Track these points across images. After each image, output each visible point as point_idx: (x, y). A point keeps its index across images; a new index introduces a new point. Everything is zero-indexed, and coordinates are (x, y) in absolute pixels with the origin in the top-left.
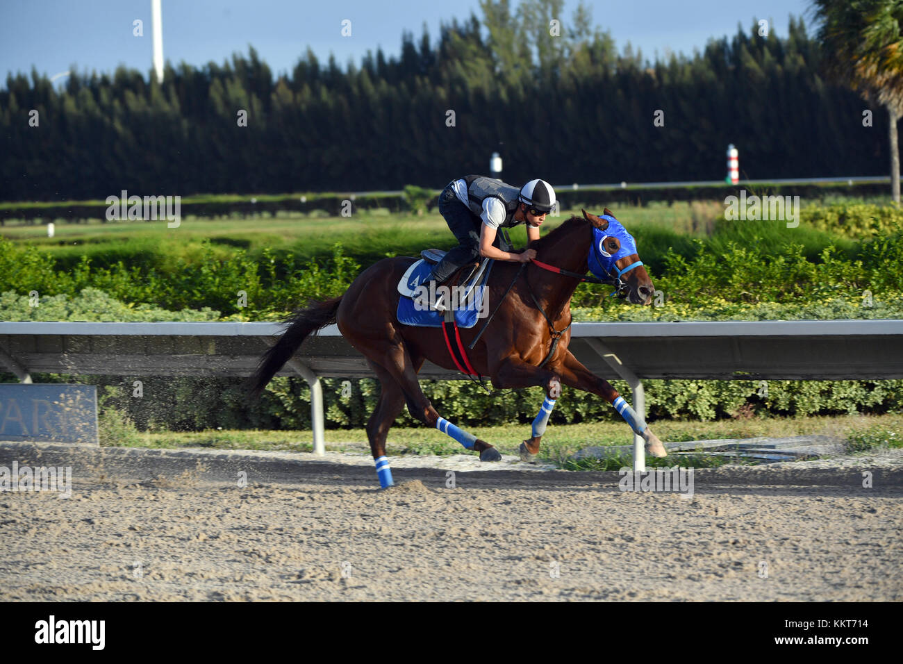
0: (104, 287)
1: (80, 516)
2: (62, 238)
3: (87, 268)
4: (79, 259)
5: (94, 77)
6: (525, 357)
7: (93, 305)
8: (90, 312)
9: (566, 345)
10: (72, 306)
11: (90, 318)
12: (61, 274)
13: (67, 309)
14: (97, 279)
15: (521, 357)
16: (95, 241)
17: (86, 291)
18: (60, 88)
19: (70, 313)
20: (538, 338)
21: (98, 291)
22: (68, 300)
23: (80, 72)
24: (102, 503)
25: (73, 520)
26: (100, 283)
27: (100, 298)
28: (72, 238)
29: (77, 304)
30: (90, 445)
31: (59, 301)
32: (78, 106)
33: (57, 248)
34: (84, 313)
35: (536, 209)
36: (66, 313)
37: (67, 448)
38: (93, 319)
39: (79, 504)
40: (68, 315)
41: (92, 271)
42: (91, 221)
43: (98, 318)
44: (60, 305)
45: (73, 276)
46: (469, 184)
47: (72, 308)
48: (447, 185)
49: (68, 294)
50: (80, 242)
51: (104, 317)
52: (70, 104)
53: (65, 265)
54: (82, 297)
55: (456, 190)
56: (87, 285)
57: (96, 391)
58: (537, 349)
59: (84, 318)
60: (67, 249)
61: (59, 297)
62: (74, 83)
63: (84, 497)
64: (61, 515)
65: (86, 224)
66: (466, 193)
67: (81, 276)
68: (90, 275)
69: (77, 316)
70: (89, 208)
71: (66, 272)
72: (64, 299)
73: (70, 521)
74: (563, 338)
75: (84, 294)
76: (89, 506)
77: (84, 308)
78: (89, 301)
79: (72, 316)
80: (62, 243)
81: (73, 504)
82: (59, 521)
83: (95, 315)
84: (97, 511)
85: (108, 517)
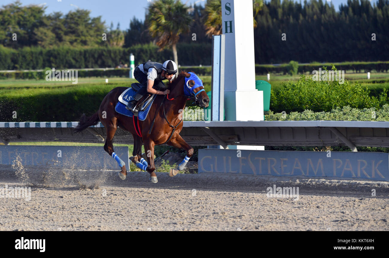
35: (168, 73)
46: (144, 65)
66: (143, 68)
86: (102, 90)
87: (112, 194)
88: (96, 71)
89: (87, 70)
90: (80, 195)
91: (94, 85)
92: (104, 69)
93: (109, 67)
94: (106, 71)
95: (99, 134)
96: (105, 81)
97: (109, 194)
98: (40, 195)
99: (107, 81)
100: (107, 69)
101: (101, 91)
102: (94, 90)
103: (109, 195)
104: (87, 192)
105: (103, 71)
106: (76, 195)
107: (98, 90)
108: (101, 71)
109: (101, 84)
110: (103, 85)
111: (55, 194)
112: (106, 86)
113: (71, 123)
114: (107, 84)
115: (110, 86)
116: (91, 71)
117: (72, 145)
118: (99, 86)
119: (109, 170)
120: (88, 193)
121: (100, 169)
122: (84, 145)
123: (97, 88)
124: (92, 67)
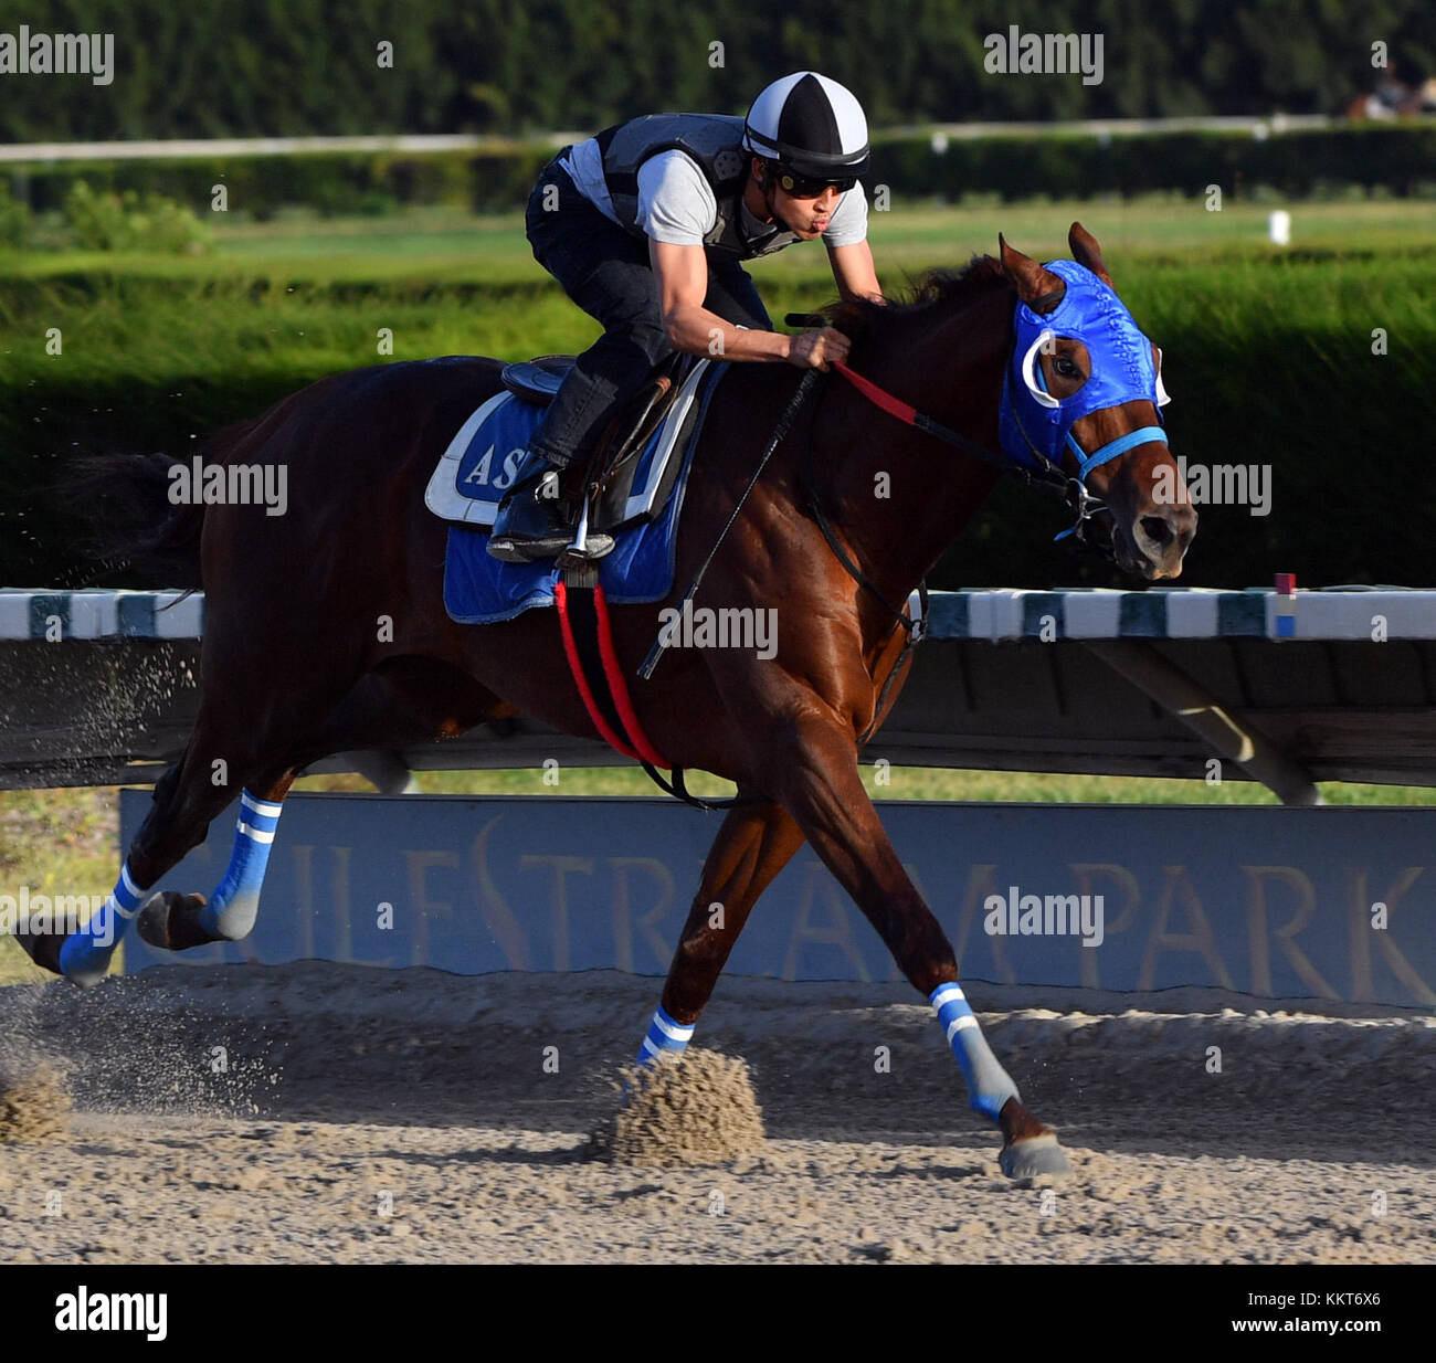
35: (794, 175)
86: (1236, 308)
87: (1318, 1223)
88: (1187, 141)
89: (1102, 130)
90: (1042, 1233)
91: (1163, 261)
92: (1258, 129)
93: (1301, 103)
94: (1277, 144)
95: (1208, 698)
96: (1265, 227)
97: (1293, 1229)
98: (687, 1234)
99: (1280, 227)
100: (1282, 124)
101: (1231, 317)
102: (1165, 308)
103: (1290, 1236)
104: (1099, 1208)
105: (1245, 144)
106: (1004, 1235)
107: (1204, 311)
108: (1224, 143)
109: (1229, 257)
110: (1248, 268)
111: (815, 1226)
112: (1273, 277)
113: (964, 601)
114: (1278, 258)
115: (1307, 272)
116: (1138, 145)
117: (973, 799)
118: (1215, 278)
119: (1299, 1018)
120: (1108, 1217)
121: (1219, 1008)
122: (1076, 797)
123: (1189, 291)
124: (1152, 111)
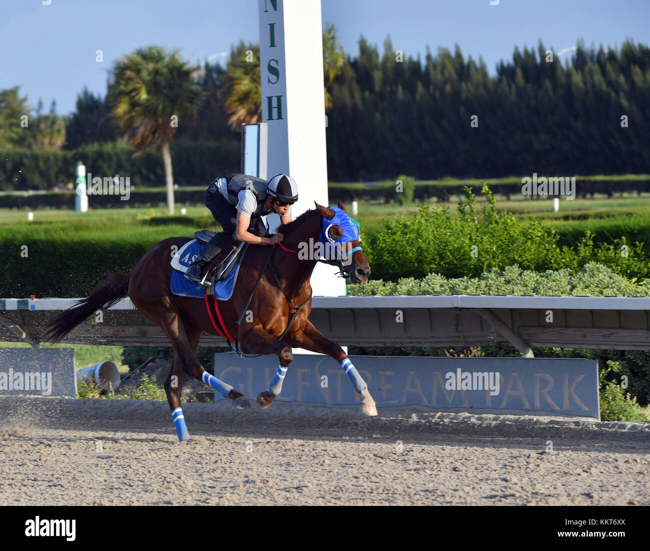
0: (607, 262)
1: (580, 490)
2: (567, 213)
3: (591, 243)
4: (583, 234)
5: (601, 52)
6: (268, 327)
7: (597, 280)
8: (593, 287)
9: (306, 316)
10: (575, 280)
11: (592, 292)
12: (565, 248)
13: (569, 283)
14: (601, 254)
15: (264, 327)
16: (600, 216)
17: (590, 265)
18: (567, 64)
19: (573, 287)
20: (279, 312)
21: (601, 265)
22: (571, 275)
23: (587, 47)
24: (602, 478)
25: (572, 494)
26: (603, 258)
27: (603, 273)
28: (578, 213)
29: (580, 279)
30: (591, 420)
31: (562, 276)
32: (585, 82)
33: (561, 223)
34: (587, 287)
35: (280, 201)
36: (569, 287)
37: (569, 423)
38: (596, 293)
39: (579, 478)
40: (571, 290)
41: (596, 246)
42: (597, 195)
43: (601, 293)
44: (564, 280)
45: (576, 250)
46: (228, 181)
47: (575, 283)
48: (211, 181)
49: (571, 269)
50: (585, 217)
51: (606, 292)
52: (577, 78)
53: (569, 240)
54: (585, 271)
55: (219, 186)
56: (590, 260)
57: (598, 366)
58: (279, 321)
59: (587, 292)
60: (572, 223)
61: (562, 272)
62: (581, 59)
63: (584, 471)
64: (561, 488)
65: (592, 198)
66: (226, 188)
67: (584, 251)
68: (593, 250)
69: (580, 290)
70: (595, 182)
71: (569, 246)
72: (567, 274)
73: (569, 495)
74: (303, 311)
75: (587, 269)
76: (589, 480)
77: (587, 283)
78: (593, 276)
79: (574, 291)
80: (566, 218)
81: (573, 478)
82: (558, 495)
83: (598, 289)
84: (596, 485)
85: (607, 491)
